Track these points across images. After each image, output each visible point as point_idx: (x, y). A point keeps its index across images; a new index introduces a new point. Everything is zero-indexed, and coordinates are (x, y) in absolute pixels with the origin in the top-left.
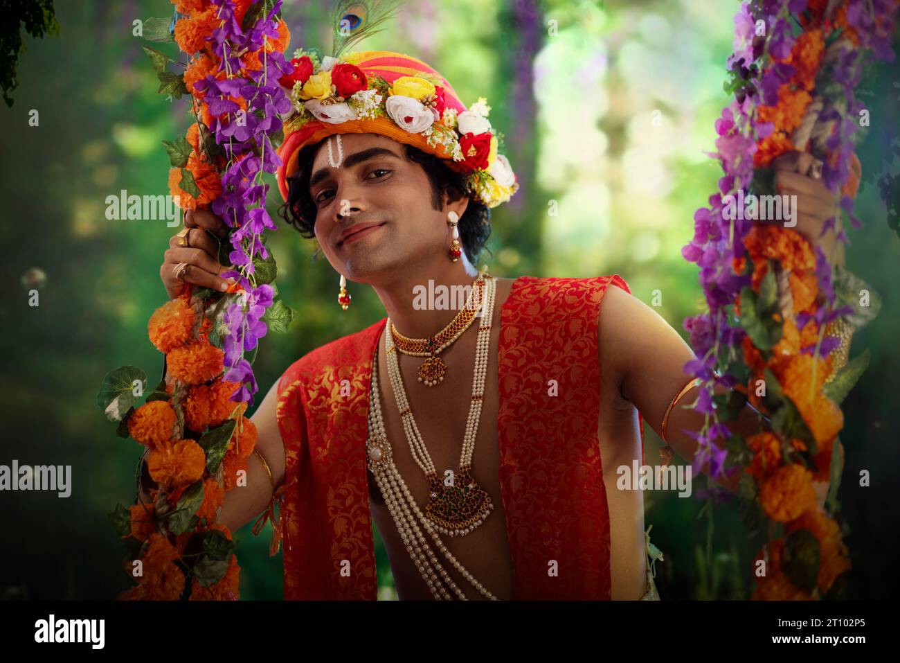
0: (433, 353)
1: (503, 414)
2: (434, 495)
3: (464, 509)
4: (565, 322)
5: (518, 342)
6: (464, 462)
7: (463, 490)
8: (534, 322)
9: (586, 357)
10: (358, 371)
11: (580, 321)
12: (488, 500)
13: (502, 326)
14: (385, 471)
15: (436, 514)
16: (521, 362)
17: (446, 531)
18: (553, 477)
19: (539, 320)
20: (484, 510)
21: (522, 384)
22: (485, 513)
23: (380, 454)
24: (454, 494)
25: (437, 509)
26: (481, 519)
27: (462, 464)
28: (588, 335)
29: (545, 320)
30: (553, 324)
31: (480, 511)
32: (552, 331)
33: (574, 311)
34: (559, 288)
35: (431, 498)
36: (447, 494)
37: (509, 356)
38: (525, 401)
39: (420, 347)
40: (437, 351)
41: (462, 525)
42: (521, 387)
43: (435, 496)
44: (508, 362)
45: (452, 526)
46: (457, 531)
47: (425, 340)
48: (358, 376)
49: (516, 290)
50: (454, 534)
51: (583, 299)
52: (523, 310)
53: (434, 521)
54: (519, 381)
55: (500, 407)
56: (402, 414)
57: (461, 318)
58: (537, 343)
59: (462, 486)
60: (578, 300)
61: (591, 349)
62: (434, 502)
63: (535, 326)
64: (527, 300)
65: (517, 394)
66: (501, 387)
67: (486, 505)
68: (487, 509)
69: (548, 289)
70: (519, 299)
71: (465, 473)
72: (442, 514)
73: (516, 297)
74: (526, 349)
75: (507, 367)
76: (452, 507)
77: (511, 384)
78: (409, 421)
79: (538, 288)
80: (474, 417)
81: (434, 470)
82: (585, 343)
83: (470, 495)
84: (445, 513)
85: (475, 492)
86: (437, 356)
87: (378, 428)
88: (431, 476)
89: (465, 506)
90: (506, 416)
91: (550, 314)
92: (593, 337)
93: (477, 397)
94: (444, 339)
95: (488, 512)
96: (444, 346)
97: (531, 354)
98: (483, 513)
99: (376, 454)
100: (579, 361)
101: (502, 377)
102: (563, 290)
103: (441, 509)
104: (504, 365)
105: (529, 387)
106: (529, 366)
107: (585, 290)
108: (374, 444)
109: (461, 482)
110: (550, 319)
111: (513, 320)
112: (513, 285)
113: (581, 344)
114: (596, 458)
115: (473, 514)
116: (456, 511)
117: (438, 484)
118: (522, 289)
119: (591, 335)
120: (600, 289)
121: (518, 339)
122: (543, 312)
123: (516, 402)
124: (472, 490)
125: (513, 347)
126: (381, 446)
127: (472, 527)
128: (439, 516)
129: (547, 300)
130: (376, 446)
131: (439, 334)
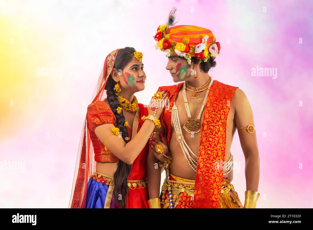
11: (228, 96)
33: (227, 93)
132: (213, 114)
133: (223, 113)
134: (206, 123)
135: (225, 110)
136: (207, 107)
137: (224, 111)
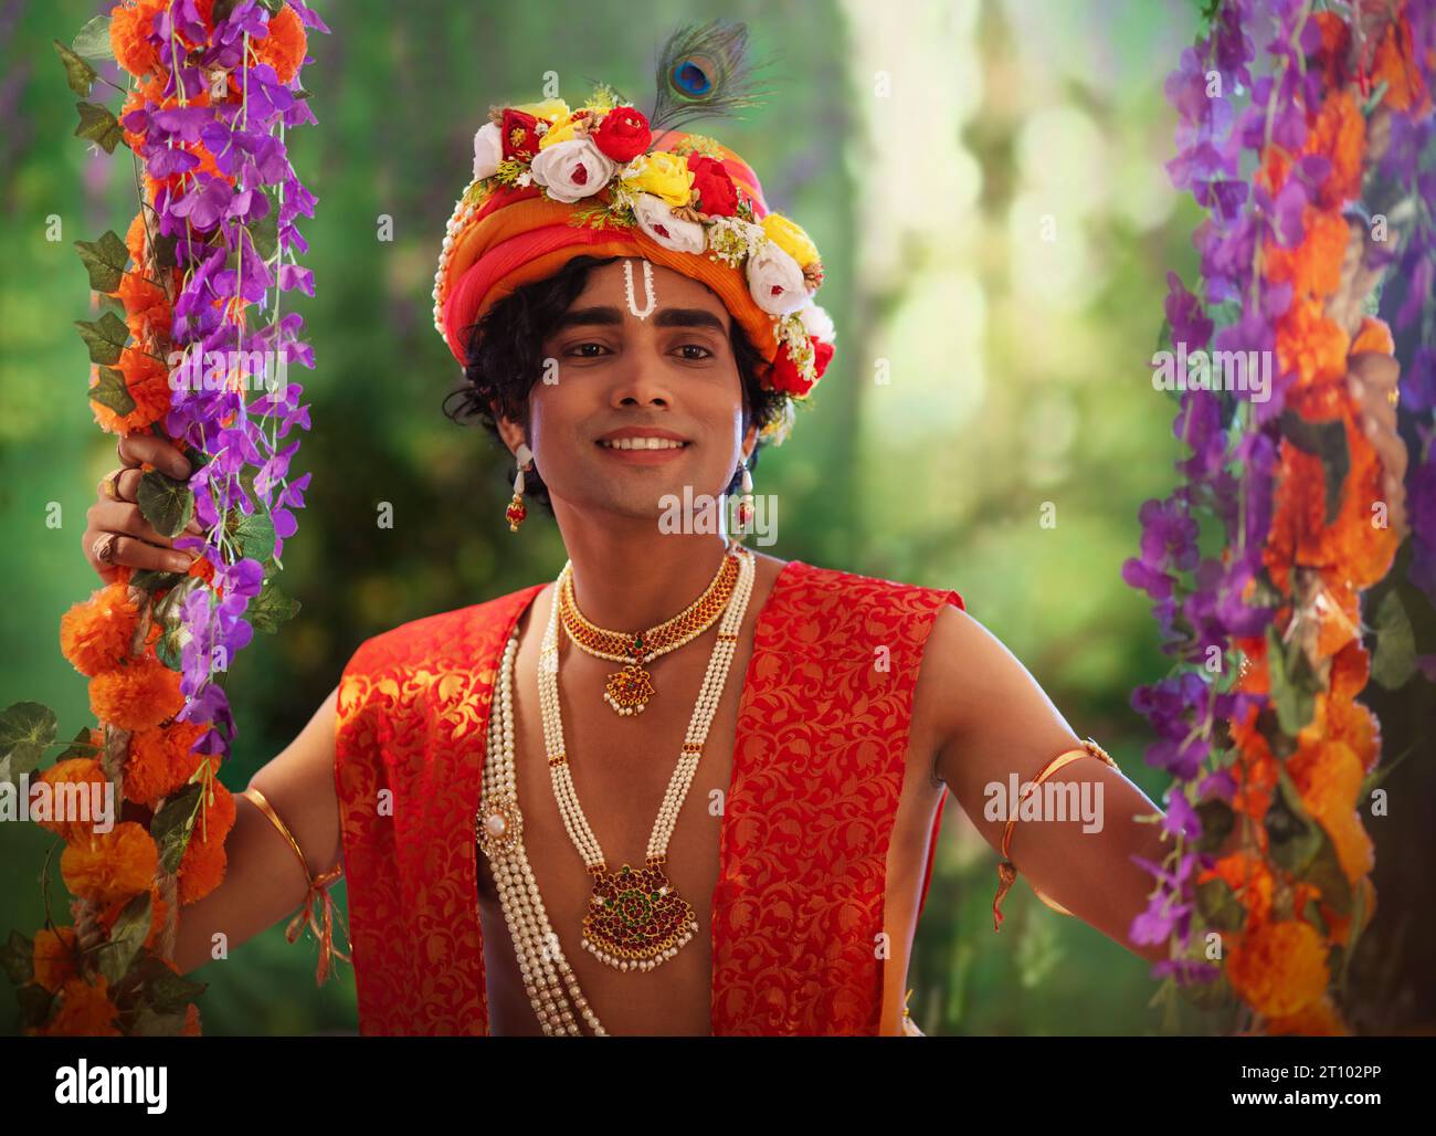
0: (640, 659)
1: (736, 798)
2: (600, 901)
3: (648, 928)
4: (861, 665)
5: (778, 683)
6: (654, 851)
7: (648, 897)
8: (807, 653)
9: (888, 729)
10: (471, 687)
12: (691, 916)
13: (755, 651)
14: (507, 856)
15: (599, 933)
16: (780, 716)
17: (615, 962)
18: (801, 915)
19: (816, 652)
20: (681, 931)
21: (774, 753)
22: (683, 937)
23: (503, 827)
24: (633, 902)
25: (602, 925)
26: (676, 945)
27: (650, 854)
28: (897, 693)
29: (828, 654)
30: (840, 665)
31: (675, 933)
32: (837, 676)
34: (855, 602)
35: (592, 907)
36: (621, 900)
37: (759, 703)
38: (776, 782)
39: (617, 646)
40: (648, 659)
41: (644, 954)
42: (773, 758)
43: (601, 903)
44: (758, 714)
45: (625, 954)
46: (634, 964)
47: (629, 636)
48: (471, 696)
49: (782, 590)
50: (629, 967)
51: (895, 632)
52: (792, 631)
53: (595, 944)
54: (771, 748)
55: (732, 783)
56: (551, 763)
57: (698, 612)
58: (809, 689)
59: (648, 890)
60: (887, 632)
61: (899, 717)
62: (597, 912)
63: (810, 661)
64: (801, 613)
65: (764, 767)
66: (738, 754)
67: (687, 924)
68: (687, 931)
69: (836, 600)
70: (786, 608)
71: (655, 868)
72: (610, 934)
73: (782, 603)
74: (789, 697)
75: (754, 721)
76: (628, 923)
77: (755, 750)
78: (561, 777)
79: (819, 594)
80: (682, 779)
81: (602, 860)
82: (891, 706)
83: (662, 906)
84: (616, 933)
85: (670, 901)
86: (646, 666)
87: (506, 782)
88: (596, 869)
89: (651, 922)
90: (740, 801)
91: (837, 647)
92: (905, 699)
93: (692, 748)
94: (663, 641)
95: (688, 936)
96: (660, 652)
97: (797, 707)
98: (679, 937)
99: (496, 826)
100: (875, 733)
101: (742, 736)
102: (862, 609)
103: (610, 925)
104: (748, 716)
105: (787, 761)
106: (791, 727)
107: (900, 617)
108: (494, 808)
109: (647, 883)
110: (835, 655)
111: (773, 644)
112: (778, 578)
113: (883, 707)
114: (878, 896)
115: (663, 937)
116: (634, 931)
117: (606, 884)
118: (792, 591)
119: (903, 694)
120: (926, 617)
121: (779, 677)
122: (825, 640)
123: (761, 781)
124: (664, 899)
125: (768, 688)
126: (506, 814)
127: (659, 958)
128: (606, 936)
129: (834, 621)
130: (498, 813)
131: (655, 630)
132: (790, 814)
133: (861, 801)
134: (741, 879)
135: (869, 783)
136: (744, 760)
137: (862, 791)
